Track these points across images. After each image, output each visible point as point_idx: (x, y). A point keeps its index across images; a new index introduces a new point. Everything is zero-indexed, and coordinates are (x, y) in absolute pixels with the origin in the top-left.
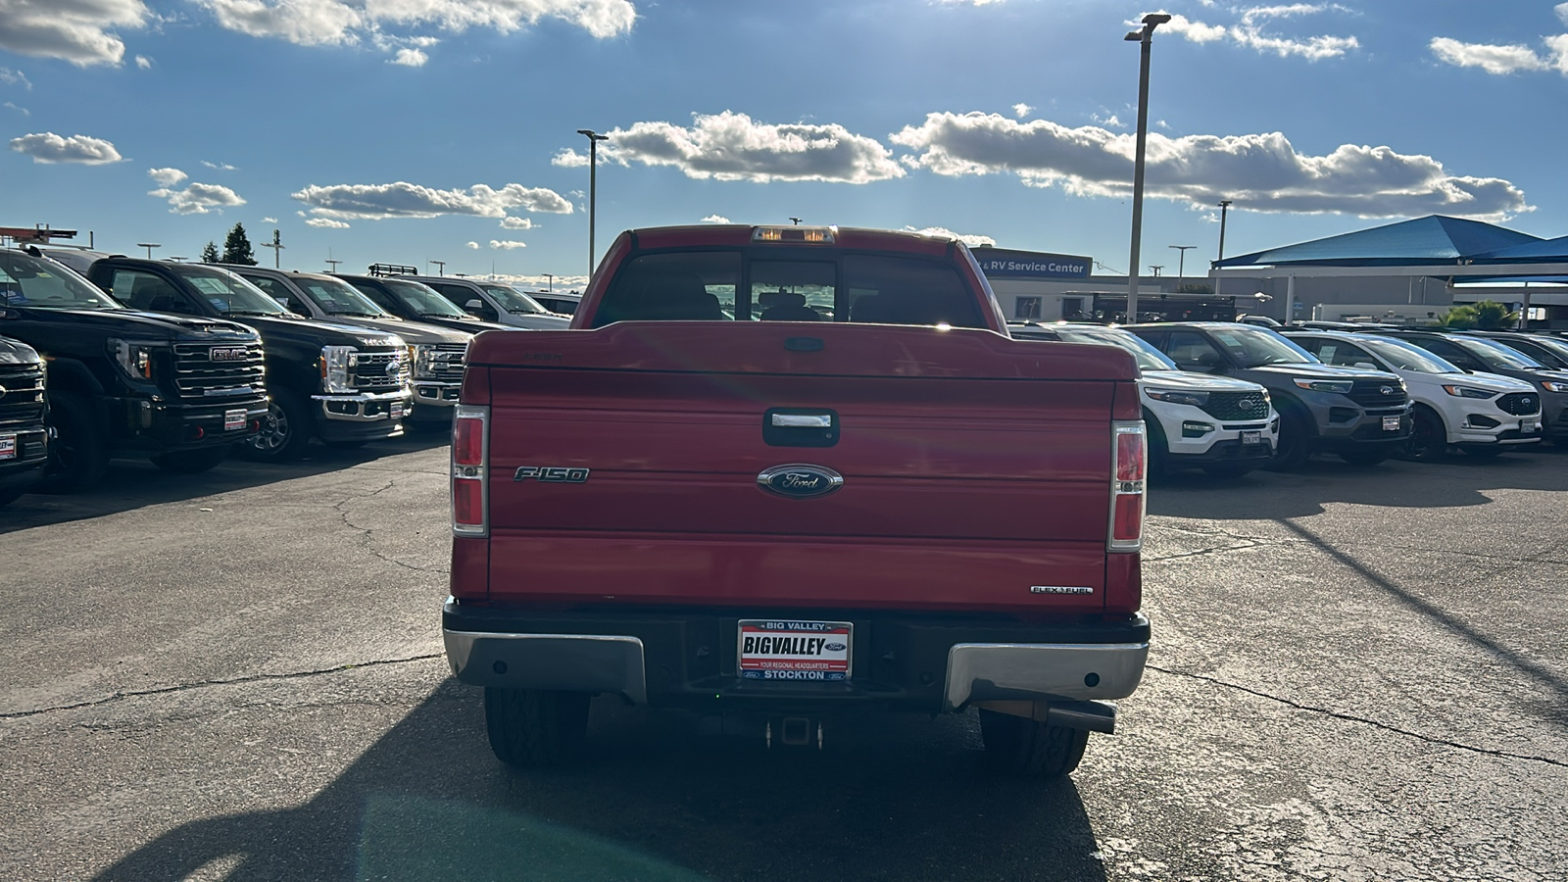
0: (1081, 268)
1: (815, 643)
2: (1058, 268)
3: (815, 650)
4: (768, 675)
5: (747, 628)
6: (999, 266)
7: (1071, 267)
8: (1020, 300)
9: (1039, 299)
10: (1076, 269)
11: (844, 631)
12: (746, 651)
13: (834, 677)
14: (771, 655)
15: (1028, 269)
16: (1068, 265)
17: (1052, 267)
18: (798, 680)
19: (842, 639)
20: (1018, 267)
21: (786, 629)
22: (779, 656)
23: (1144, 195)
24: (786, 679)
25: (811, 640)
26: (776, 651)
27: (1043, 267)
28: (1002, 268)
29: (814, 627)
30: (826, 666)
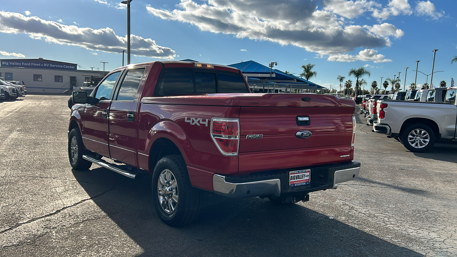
0: (74, 67)
1: (303, 176)
2: (67, 67)
3: (303, 177)
4: (295, 185)
5: (292, 174)
6: (46, 65)
7: (71, 67)
8: (56, 76)
9: (62, 76)
10: (72, 67)
11: (309, 172)
12: (291, 180)
13: (308, 183)
14: (295, 180)
15: (57, 67)
16: (70, 66)
17: (65, 67)
18: (301, 185)
19: (308, 174)
20: (53, 66)
21: (299, 173)
22: (297, 180)
23: (131, 49)
24: (299, 186)
25: (303, 175)
26: (296, 179)
27: (62, 66)
28: (48, 66)
29: (304, 172)
30: (305, 181)
